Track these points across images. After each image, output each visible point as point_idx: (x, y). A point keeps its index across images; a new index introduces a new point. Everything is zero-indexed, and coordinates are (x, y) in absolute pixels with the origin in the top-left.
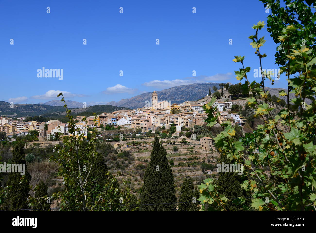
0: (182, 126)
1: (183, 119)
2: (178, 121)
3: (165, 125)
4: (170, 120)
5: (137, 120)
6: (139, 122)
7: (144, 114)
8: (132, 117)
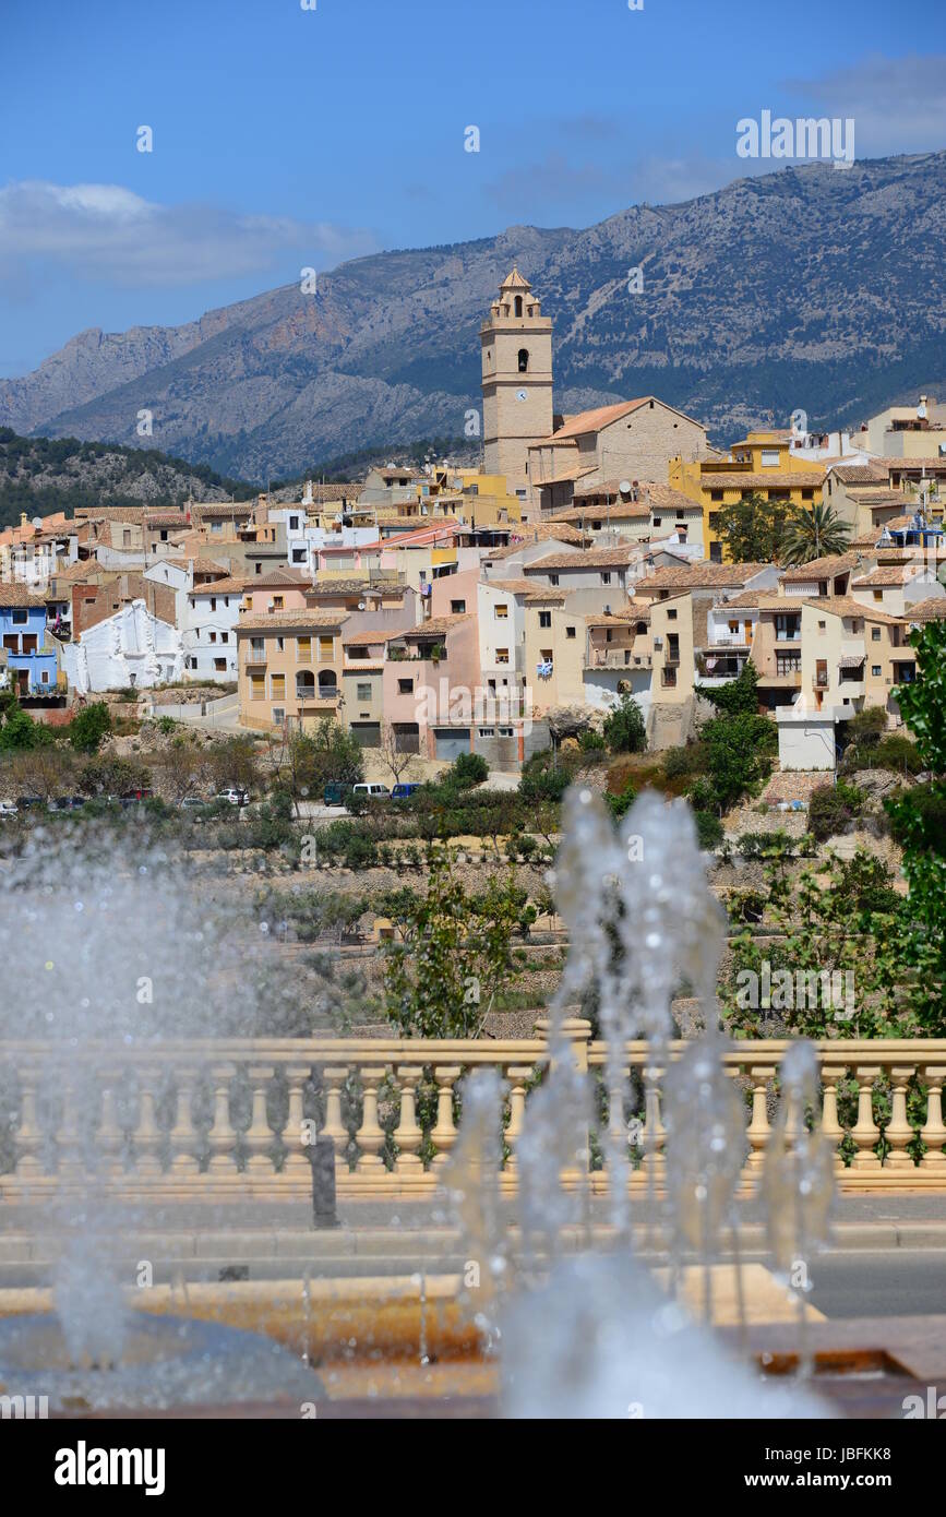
0: (849, 713)
1: (854, 623)
2: (794, 654)
3: (645, 700)
4: (700, 634)
5: (304, 640)
6: (327, 657)
7: (389, 561)
8: (238, 595)
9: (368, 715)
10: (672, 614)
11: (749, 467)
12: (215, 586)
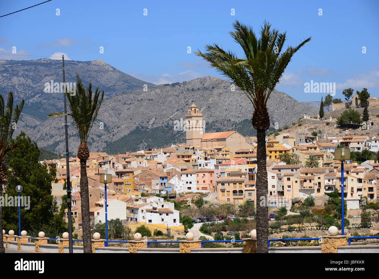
0: (360, 198)
1: (359, 180)
2: (346, 186)
4: (324, 182)
5: (234, 184)
6: (240, 187)
8: (195, 174)
9: (251, 199)
10: (319, 178)
11: (273, 147)
12: (185, 172)
